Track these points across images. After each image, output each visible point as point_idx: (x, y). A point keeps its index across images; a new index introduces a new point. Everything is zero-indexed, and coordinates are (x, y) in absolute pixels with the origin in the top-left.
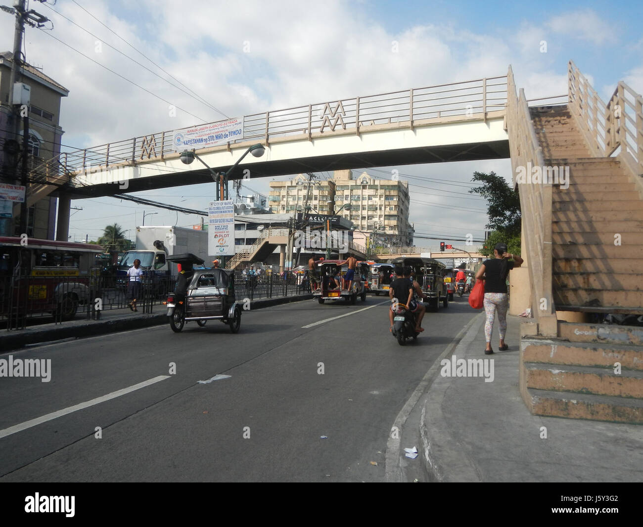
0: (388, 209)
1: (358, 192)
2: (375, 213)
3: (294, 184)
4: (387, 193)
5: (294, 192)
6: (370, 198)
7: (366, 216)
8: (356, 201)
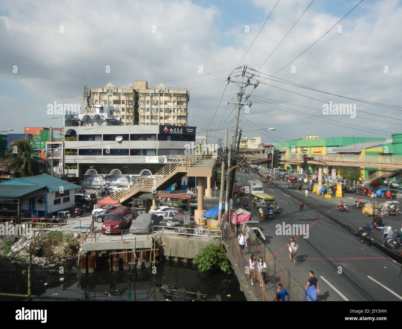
0: (179, 111)
1: (157, 98)
2: (170, 115)
3: (105, 91)
4: (179, 100)
5: (105, 97)
6: (166, 103)
7: (163, 116)
8: (155, 105)
